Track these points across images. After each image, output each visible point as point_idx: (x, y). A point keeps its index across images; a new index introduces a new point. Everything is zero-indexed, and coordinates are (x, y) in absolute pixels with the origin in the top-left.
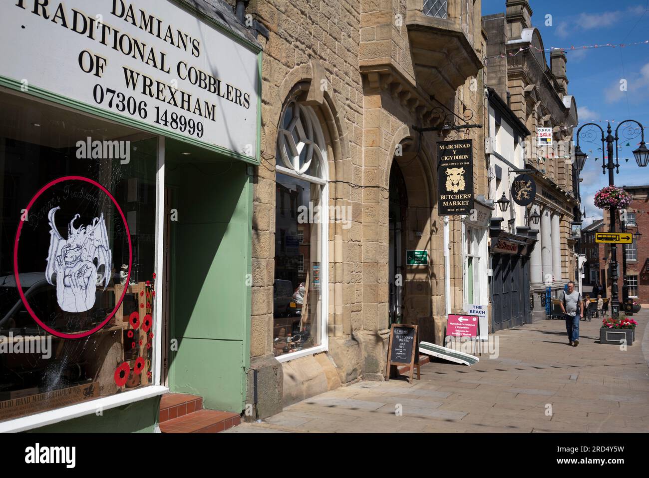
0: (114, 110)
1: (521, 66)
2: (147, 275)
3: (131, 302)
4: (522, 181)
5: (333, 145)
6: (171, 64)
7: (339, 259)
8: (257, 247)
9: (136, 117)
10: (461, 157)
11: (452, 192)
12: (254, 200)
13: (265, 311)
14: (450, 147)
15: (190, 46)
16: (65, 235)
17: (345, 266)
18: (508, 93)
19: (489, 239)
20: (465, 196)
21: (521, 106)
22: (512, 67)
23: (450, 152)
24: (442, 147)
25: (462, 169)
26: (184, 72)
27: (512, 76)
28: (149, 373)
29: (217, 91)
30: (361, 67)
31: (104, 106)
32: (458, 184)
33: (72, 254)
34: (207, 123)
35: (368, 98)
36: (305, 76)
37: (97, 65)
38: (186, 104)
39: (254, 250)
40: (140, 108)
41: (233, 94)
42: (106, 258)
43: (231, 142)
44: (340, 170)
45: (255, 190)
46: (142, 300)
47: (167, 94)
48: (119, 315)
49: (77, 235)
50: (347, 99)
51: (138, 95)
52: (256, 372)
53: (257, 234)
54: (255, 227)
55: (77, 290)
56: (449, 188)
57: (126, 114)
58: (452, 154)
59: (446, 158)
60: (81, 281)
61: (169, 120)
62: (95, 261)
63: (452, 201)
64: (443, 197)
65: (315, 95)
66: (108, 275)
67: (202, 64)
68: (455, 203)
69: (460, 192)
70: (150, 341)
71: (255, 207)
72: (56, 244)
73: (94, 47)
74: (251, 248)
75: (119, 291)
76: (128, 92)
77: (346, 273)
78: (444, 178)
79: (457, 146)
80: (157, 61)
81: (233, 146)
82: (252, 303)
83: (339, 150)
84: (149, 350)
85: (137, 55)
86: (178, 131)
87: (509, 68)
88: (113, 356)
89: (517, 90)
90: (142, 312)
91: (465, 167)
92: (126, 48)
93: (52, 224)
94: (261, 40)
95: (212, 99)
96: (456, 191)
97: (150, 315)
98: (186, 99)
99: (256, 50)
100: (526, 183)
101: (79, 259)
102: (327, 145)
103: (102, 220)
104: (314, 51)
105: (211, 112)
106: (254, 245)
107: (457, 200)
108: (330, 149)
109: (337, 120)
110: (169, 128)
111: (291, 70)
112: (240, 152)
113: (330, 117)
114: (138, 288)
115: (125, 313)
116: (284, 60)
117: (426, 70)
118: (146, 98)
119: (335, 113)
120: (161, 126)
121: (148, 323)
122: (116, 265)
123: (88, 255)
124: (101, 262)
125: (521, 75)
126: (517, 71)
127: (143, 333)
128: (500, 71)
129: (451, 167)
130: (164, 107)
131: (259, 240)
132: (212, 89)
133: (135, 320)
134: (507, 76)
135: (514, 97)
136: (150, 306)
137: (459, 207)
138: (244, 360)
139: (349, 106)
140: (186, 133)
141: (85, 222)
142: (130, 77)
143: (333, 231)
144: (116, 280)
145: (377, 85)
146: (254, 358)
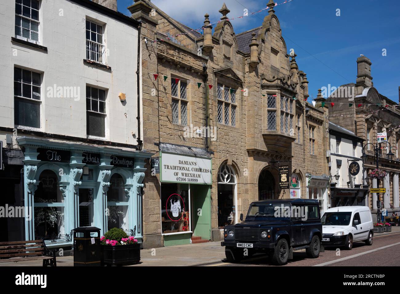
0: (180, 181)
1: (362, 107)
2: (187, 210)
3: (185, 215)
4: (353, 165)
5: (237, 173)
6: (190, 169)
7: (240, 205)
8: (212, 203)
9: (184, 181)
10: (285, 171)
11: (283, 182)
12: (211, 193)
13: (215, 218)
14: (282, 167)
15: (194, 164)
16: (173, 204)
17: (242, 207)
18: (355, 121)
19: (329, 192)
20: (287, 183)
21: (362, 127)
22: (358, 108)
23: (282, 169)
24: (280, 168)
25: (286, 174)
26: (193, 170)
27: (357, 113)
28: (189, 229)
29: (201, 171)
30: (247, 149)
31: (179, 181)
32: (285, 179)
33: (174, 207)
34: (198, 179)
35: (250, 158)
36: (226, 159)
37: (177, 174)
38: (194, 176)
39: (212, 204)
40: (185, 180)
41: (205, 171)
42: (180, 207)
43: (204, 181)
44: (240, 180)
45: (211, 191)
46: (187, 215)
47: (190, 175)
48: (183, 218)
49: (175, 204)
50: (242, 160)
51: (184, 177)
52: (213, 231)
53: (212, 200)
54: (211, 199)
55: (175, 213)
56: (282, 180)
57: (182, 181)
58: (283, 170)
59: (281, 171)
60: (176, 212)
61: (190, 180)
62: (178, 208)
63: (283, 184)
64: (280, 183)
65: (230, 163)
66: (180, 211)
67: (197, 167)
68: (284, 185)
69: (285, 182)
70: (189, 223)
71: (211, 194)
72: (172, 205)
73: (176, 171)
74: (211, 204)
75: (182, 213)
76: (182, 177)
77: (242, 208)
78: (280, 177)
79: (284, 167)
80: (188, 169)
81: (204, 182)
82: (211, 216)
83: (239, 175)
84: (189, 225)
85: (184, 170)
86: (192, 182)
87: (356, 109)
88: (182, 225)
89: (360, 119)
90: (187, 217)
91: (287, 174)
92: (182, 169)
93: (171, 202)
94: (212, 155)
95: (199, 173)
96: (284, 181)
97: (188, 218)
98: (194, 175)
99: (210, 159)
100: (355, 166)
101: (175, 208)
102: (236, 173)
103: (179, 201)
104: (229, 151)
105: (199, 176)
106: (211, 203)
107: (284, 184)
108: (237, 175)
109: (238, 167)
110: (190, 182)
111: (221, 159)
112: (207, 183)
113: (235, 166)
114: (186, 213)
115: (184, 218)
116: (219, 158)
117: (271, 146)
118: (186, 177)
119: (237, 165)
120: (189, 182)
121: (188, 219)
122: (182, 209)
123: (177, 207)
124: (179, 208)
125: (363, 112)
126: (360, 110)
127: (187, 221)
128: (351, 111)
129: (282, 174)
130: (189, 178)
131: (212, 202)
132: (200, 171)
133: (186, 219)
134: (355, 113)
135: (359, 122)
136: (188, 216)
137: (285, 186)
138: (210, 228)
139: (242, 162)
140: (194, 182)
141: (176, 201)
142: (183, 174)
143: (238, 197)
144: (182, 211)
145: (252, 154)
146: (212, 228)
